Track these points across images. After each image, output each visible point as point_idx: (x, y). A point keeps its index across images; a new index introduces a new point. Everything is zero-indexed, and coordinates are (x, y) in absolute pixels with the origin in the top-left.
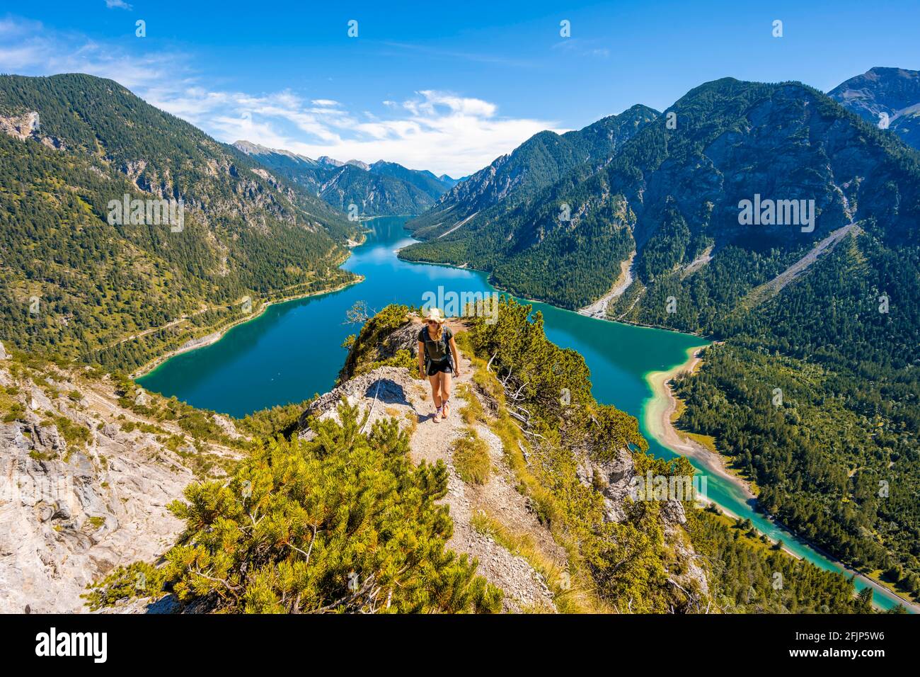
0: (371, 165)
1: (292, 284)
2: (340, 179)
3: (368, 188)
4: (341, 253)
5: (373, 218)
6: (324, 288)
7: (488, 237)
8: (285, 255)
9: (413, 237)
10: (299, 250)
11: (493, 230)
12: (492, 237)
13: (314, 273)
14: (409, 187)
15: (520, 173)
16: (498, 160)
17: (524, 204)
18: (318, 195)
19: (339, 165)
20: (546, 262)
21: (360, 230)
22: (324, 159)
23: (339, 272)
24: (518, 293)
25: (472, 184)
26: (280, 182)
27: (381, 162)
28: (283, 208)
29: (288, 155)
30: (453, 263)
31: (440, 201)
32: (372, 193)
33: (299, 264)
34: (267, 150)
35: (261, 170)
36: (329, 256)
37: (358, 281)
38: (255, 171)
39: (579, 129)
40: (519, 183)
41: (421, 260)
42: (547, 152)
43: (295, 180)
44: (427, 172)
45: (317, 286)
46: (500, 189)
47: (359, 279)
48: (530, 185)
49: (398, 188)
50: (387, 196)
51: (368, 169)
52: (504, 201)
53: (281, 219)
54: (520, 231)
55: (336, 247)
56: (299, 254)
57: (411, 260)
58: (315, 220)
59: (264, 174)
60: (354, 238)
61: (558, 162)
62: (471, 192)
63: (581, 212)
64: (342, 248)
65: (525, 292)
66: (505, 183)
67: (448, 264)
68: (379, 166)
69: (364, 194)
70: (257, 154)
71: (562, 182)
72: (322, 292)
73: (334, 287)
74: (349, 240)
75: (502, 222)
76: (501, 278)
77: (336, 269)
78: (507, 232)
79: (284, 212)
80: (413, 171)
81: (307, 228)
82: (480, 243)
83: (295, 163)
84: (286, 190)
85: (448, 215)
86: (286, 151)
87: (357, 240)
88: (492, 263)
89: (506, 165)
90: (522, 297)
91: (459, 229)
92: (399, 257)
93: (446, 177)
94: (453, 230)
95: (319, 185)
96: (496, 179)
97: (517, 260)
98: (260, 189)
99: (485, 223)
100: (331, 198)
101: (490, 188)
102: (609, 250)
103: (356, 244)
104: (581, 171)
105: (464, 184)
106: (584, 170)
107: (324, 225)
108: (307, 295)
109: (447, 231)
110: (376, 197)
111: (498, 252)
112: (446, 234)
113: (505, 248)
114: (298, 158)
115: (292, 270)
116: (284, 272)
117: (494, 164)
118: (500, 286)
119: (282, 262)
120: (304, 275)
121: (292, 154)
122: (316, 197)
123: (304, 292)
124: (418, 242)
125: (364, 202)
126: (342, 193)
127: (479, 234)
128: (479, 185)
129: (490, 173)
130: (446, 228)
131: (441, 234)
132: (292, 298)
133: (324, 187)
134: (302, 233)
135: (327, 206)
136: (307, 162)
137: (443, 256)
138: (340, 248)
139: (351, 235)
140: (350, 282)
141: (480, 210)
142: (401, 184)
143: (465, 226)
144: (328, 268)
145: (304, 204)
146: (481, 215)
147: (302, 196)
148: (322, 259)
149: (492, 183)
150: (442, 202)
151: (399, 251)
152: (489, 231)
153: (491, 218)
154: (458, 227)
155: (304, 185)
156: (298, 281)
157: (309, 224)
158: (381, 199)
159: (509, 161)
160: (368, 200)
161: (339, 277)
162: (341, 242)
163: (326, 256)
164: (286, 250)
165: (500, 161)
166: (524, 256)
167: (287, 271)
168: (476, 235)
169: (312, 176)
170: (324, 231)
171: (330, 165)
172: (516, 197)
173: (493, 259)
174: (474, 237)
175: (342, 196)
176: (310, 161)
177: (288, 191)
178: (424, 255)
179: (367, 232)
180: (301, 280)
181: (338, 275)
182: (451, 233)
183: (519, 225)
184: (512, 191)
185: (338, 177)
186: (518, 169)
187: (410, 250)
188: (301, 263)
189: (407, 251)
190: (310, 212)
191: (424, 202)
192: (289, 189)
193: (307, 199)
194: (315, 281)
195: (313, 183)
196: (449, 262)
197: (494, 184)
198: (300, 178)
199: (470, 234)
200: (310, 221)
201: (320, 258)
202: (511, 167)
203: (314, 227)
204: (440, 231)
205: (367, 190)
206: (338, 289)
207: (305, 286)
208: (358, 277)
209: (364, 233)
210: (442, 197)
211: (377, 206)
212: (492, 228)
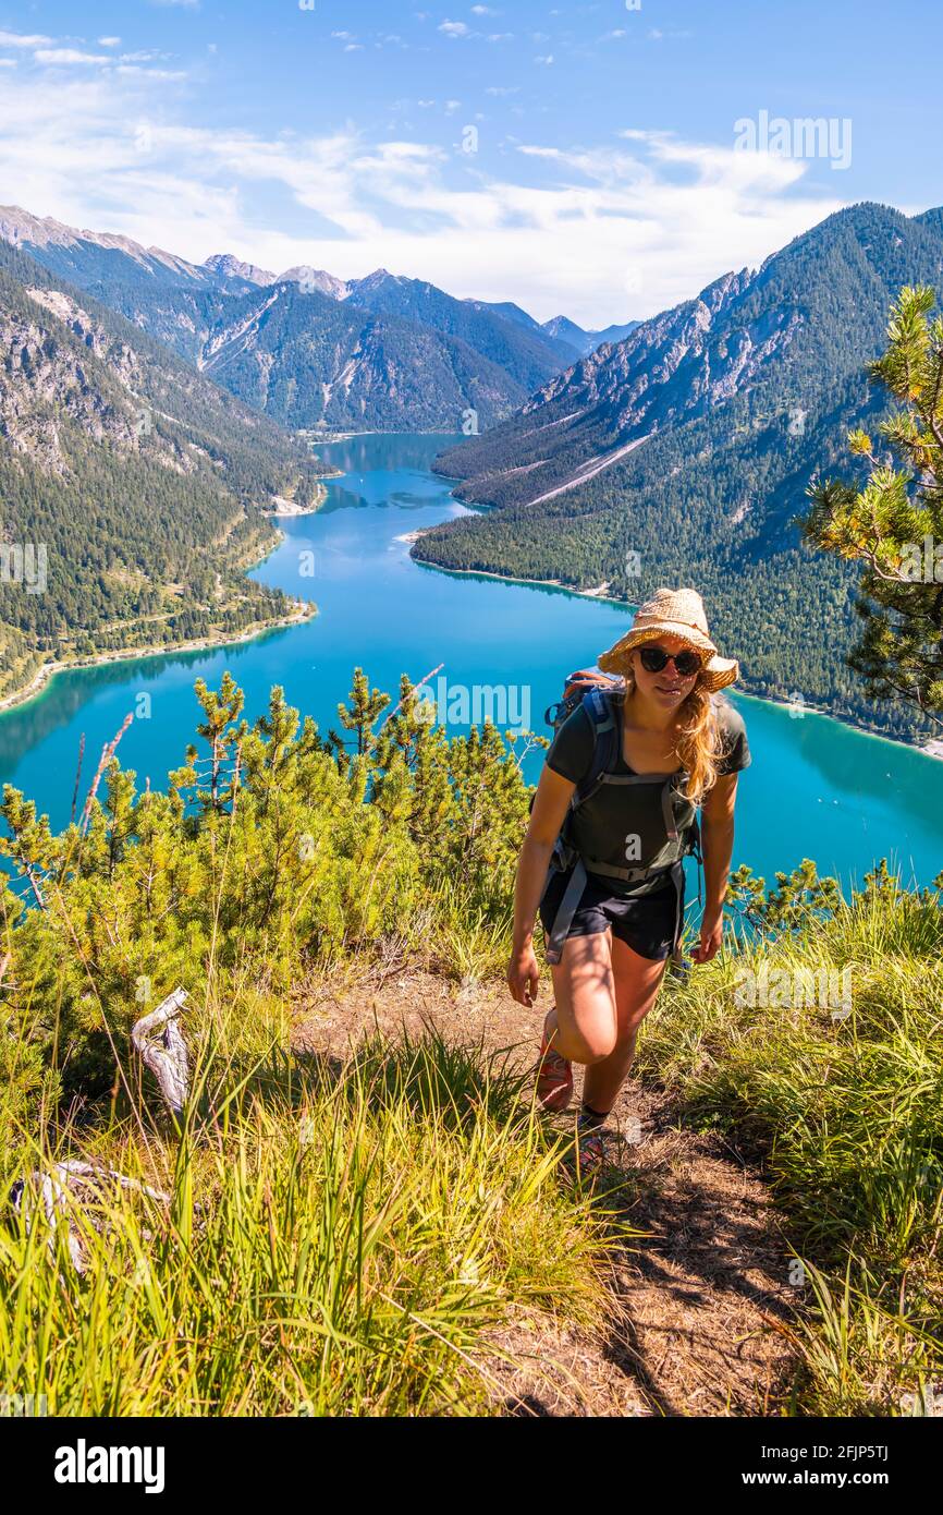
0: (351, 284)
1: (121, 616)
2: (263, 321)
3: (338, 351)
4: (254, 533)
5: (348, 435)
6: (204, 633)
7: (674, 512)
8: (105, 536)
9: (459, 497)
10: (142, 522)
11: (692, 492)
12: (687, 512)
13: (178, 588)
14: (455, 352)
15: (783, 326)
16: (718, 284)
18: (201, 365)
19: (263, 283)
20: (841, 595)
21: (312, 469)
22: (222, 262)
23: (246, 588)
24: (751, 680)
25: (637, 353)
26: (101, 329)
27: (382, 277)
28: (106, 403)
29: (125, 248)
30: (567, 580)
31: (540, 398)
32: (351, 366)
33: (141, 563)
34: (69, 233)
35: (54, 295)
36: (223, 541)
37: (297, 618)
38: (37, 296)
40: (777, 356)
41: (477, 566)
42: (867, 267)
43: (141, 320)
44: (509, 307)
45: (187, 625)
46: (720, 369)
47: (300, 614)
48: (810, 363)
49: (425, 354)
50: (392, 374)
51: (343, 295)
52: (727, 411)
53: (100, 433)
54: (770, 496)
55: (242, 516)
56: (143, 533)
57: (449, 565)
58: (189, 437)
59: (60, 304)
60: (291, 492)
62: (635, 372)
64: (258, 521)
65: (769, 679)
66: (734, 351)
67: (554, 583)
68: (375, 286)
69: (328, 368)
70: (43, 244)
72: (198, 645)
73: (231, 630)
74: (278, 500)
75: (719, 468)
77: (238, 580)
78: (730, 498)
79: (109, 414)
80: (469, 306)
81: (167, 462)
82: (651, 528)
83: (145, 273)
84: (115, 350)
85: (561, 440)
86: (121, 238)
87: (302, 499)
89: (739, 301)
90: (762, 693)
91: (591, 483)
92: (415, 554)
93: (564, 323)
94: (572, 484)
95: (204, 337)
96: (711, 341)
97: (755, 581)
98: (50, 349)
99: (667, 470)
100: (235, 376)
101: (691, 367)
103: (296, 510)
105: (615, 350)
107: (212, 453)
108: (159, 649)
109: (555, 485)
110: (359, 376)
111: (700, 557)
112: (552, 494)
113: (720, 548)
114: (150, 258)
115: (122, 577)
116: (101, 582)
117: (706, 295)
119: (97, 553)
120: (154, 594)
121: (135, 247)
122: (194, 372)
123: (149, 640)
124: (471, 513)
125: (326, 389)
126: (266, 361)
127: (649, 501)
128: (657, 356)
129: (692, 322)
130: (556, 477)
131: (540, 493)
132: (118, 655)
133: (218, 344)
134: (154, 475)
135: (224, 399)
136: (176, 270)
137: (540, 558)
138: (254, 520)
139: (284, 483)
140: (274, 620)
141: (654, 431)
142: (434, 343)
143: (609, 474)
144: (219, 577)
145: (163, 392)
146: (657, 445)
147: (156, 369)
148: (204, 551)
149: (698, 353)
150: (548, 398)
151: (415, 537)
152: (680, 492)
153: (687, 453)
154: (590, 475)
155: (165, 336)
156: (136, 609)
157: (172, 448)
158: (374, 382)
159: (751, 290)
160: (338, 385)
161: (245, 604)
162: (255, 504)
163: (215, 543)
164: (108, 521)
165: (726, 289)
166: (776, 574)
167: (107, 580)
168: (640, 501)
169: (186, 309)
170: (213, 469)
171: (239, 281)
172: (766, 397)
173: (686, 575)
174: (635, 507)
175: (266, 370)
176: (184, 267)
177: (121, 354)
178: (486, 553)
179: (329, 476)
180: (143, 607)
181: (245, 599)
182: (569, 493)
183: (770, 480)
184: (753, 379)
185: (259, 315)
186: (777, 314)
187: (446, 537)
188: (148, 559)
189: (440, 539)
190: (176, 415)
191: (496, 395)
192: (126, 349)
193: (170, 377)
194: (181, 612)
195: (188, 330)
196: (557, 577)
197: (703, 354)
198: (153, 316)
199: (623, 497)
200: (176, 442)
201: (199, 548)
202: (757, 309)
203: (187, 459)
204: (535, 484)
205: (337, 355)
206: (242, 637)
207: (153, 625)
208: (299, 608)
209: (320, 481)
210: (548, 386)
211: (363, 402)
212: (688, 483)
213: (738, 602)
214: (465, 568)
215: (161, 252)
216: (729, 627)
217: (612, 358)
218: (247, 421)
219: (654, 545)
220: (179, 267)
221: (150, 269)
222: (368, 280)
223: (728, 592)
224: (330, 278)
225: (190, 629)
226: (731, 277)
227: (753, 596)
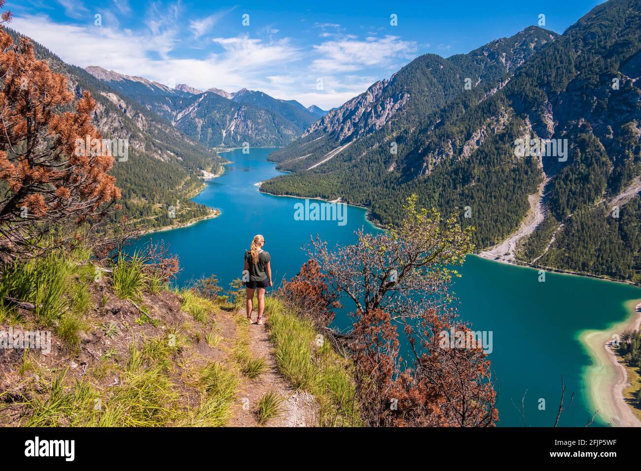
0: (233, 94)
1: (135, 217)
2: (199, 106)
3: (228, 117)
4: (194, 185)
5: (232, 149)
6: (171, 223)
7: (365, 169)
10: (145, 180)
11: (372, 161)
12: (370, 169)
13: (160, 205)
14: (274, 116)
15: (401, 98)
16: (374, 85)
17: (406, 132)
18: (173, 124)
19: (196, 93)
20: (437, 196)
21: (218, 161)
22: (183, 86)
23: (190, 205)
25: (345, 113)
26: (130, 108)
27: (245, 91)
28: (131, 133)
29: (142, 82)
30: (324, 197)
31: (308, 131)
32: (233, 123)
33: (144, 196)
34: (120, 76)
35: (110, 94)
36: (181, 187)
37: (212, 216)
38: (103, 94)
39: (466, 53)
40: (400, 109)
41: (287, 194)
42: (430, 76)
43: (148, 107)
44: (294, 101)
45: (164, 220)
46: (378, 115)
47: (213, 214)
48: (413, 111)
49: (262, 117)
50: (250, 125)
51: (230, 98)
52: (382, 129)
54: (403, 161)
55: (189, 178)
56: (146, 184)
57: (275, 194)
58: (167, 149)
59: (113, 98)
60: (210, 169)
61: (444, 87)
62: (345, 119)
63: (476, 139)
64: (196, 180)
66: (383, 108)
67: (319, 198)
68: (242, 94)
69: (224, 124)
70: (109, 80)
71: (451, 107)
72: (169, 228)
73: (183, 221)
74: (204, 172)
75: (382, 151)
76: (383, 214)
77: (186, 202)
78: (387, 163)
79: (132, 138)
80: (279, 101)
81: (157, 157)
82: (356, 176)
83: (150, 91)
84: (137, 115)
85: (318, 146)
86: (141, 78)
87: (214, 171)
88: (371, 199)
89: (385, 90)
91: (331, 160)
92: (261, 190)
93: (315, 107)
94: (323, 162)
95: (174, 113)
96: (374, 105)
98: (107, 112)
99: (361, 153)
100: (187, 127)
101: (367, 116)
102: (512, 182)
103: (212, 176)
104: (473, 95)
105: (336, 112)
106: (476, 94)
107: (177, 154)
108: (151, 231)
109: (317, 162)
110: (237, 126)
111: (377, 186)
112: (315, 166)
113: (385, 181)
114: (153, 85)
115: (136, 201)
116: (126, 203)
117: (370, 90)
118: (381, 222)
119: (125, 191)
120: (150, 207)
121: (147, 81)
122: (170, 125)
123: (147, 227)
124: (283, 174)
125: (224, 132)
126: (200, 122)
127: (355, 166)
128: (353, 113)
129: (366, 100)
130: (316, 159)
131: (310, 165)
133: (180, 116)
134: (151, 161)
135: (182, 135)
136: (163, 90)
137: (312, 189)
138: (194, 180)
139: (206, 165)
140: (202, 217)
141: (355, 139)
142: (265, 113)
143: (337, 157)
144: (178, 201)
145: (156, 131)
146: (356, 145)
147: (154, 123)
148: (172, 191)
149: (369, 110)
150: (311, 132)
151: (261, 183)
152: (367, 161)
153: (368, 147)
154: (330, 158)
155: (159, 113)
156: (141, 214)
157: (160, 152)
158: (243, 128)
159: (387, 86)
160: (228, 130)
161: (189, 211)
162: (195, 173)
163: (177, 188)
164: (130, 179)
165: (378, 87)
166: (409, 189)
167: (129, 202)
168: (351, 166)
169: (167, 103)
170: (177, 160)
171: (188, 93)
172: (397, 125)
173: (372, 192)
174: (349, 168)
175: (200, 125)
176: (166, 89)
177: (139, 117)
178: (290, 188)
179: (225, 163)
180: (145, 213)
181: (189, 209)
182: (322, 165)
183: (403, 154)
184: (392, 118)
185: (196, 105)
186: (398, 94)
187: (274, 183)
188: (147, 194)
189: (271, 183)
190: (162, 140)
191: (290, 132)
192: (141, 115)
193: (159, 126)
194: (161, 215)
195: (168, 111)
196: (320, 196)
197: (371, 110)
198: (153, 106)
199: (344, 165)
200: (161, 150)
201: (170, 190)
202: (391, 92)
203: (166, 156)
204: (308, 162)
205: (228, 119)
206: (189, 224)
207: (148, 221)
208: (213, 212)
209: (221, 165)
210: (311, 127)
211: (238, 137)
212: (370, 158)
213: (395, 201)
214: (282, 195)
215: (158, 83)
216: (392, 211)
217: (335, 115)
218: (191, 143)
219: (358, 182)
220: (164, 89)
221: (153, 89)
222: (239, 92)
223: (390, 198)
224: (224, 92)
225: (165, 222)
226: (379, 82)
227: (401, 198)
